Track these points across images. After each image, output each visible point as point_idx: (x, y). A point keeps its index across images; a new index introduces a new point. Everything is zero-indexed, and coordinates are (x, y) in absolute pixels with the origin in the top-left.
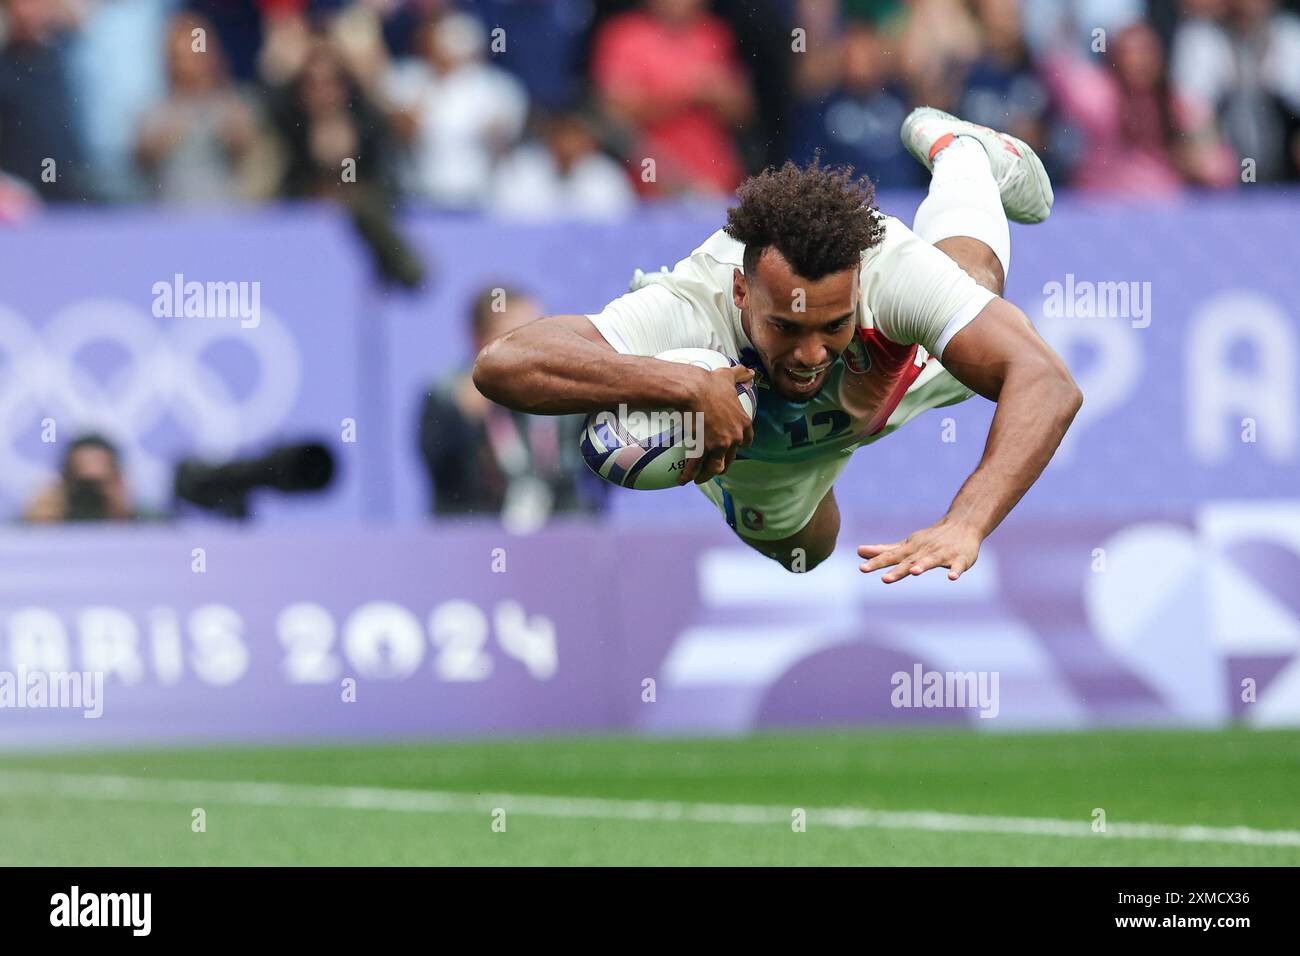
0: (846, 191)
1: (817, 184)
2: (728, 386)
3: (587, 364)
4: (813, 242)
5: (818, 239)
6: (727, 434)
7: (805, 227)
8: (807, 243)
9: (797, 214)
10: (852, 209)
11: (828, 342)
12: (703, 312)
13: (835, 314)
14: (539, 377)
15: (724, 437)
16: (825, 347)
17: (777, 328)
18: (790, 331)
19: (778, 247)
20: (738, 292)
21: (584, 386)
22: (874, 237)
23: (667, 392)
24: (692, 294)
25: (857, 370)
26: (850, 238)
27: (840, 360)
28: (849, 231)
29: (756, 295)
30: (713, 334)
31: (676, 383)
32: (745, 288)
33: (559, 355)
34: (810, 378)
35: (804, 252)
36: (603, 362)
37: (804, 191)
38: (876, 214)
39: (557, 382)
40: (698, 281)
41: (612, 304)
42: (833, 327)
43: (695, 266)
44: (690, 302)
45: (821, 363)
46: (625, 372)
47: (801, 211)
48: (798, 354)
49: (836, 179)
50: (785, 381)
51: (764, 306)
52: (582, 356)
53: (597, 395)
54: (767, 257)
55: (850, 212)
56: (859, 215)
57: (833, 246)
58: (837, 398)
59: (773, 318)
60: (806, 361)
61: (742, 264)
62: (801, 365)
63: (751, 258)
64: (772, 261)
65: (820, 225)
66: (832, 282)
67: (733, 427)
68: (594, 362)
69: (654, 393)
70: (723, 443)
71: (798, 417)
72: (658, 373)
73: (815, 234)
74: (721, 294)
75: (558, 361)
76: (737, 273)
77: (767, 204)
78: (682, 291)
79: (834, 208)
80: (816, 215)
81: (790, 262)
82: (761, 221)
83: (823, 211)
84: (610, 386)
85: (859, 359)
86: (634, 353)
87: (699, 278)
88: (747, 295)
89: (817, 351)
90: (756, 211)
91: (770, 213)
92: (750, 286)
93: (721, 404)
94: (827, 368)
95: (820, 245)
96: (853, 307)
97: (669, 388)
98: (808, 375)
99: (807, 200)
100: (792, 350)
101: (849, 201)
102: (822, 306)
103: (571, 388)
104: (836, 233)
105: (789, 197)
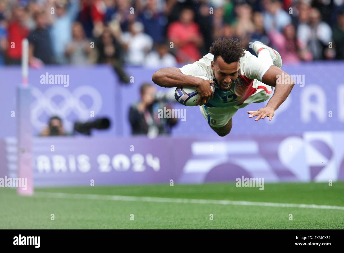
0: (237, 44)
1: (231, 42)
2: (208, 84)
3: (177, 76)
4: (229, 55)
5: (230, 54)
6: (207, 94)
7: (227, 51)
8: (227, 55)
9: (226, 49)
10: (238, 48)
11: (232, 78)
12: (204, 69)
13: (233, 72)
14: (166, 78)
15: (206, 94)
16: (231, 79)
17: (220, 74)
18: (223, 75)
19: (221, 56)
20: (212, 66)
21: (176, 81)
22: (243, 55)
23: (194, 83)
24: (203, 65)
25: (239, 85)
26: (237, 54)
27: (235, 82)
28: (237, 53)
29: (216, 67)
30: (206, 74)
31: (196, 81)
32: (214, 65)
33: (171, 74)
34: (228, 86)
35: (227, 57)
36: (180, 76)
37: (228, 44)
38: (243, 50)
39: (170, 80)
40: (204, 63)
41: (185, 66)
42: (233, 74)
43: (204, 60)
44: (202, 67)
45: (230, 82)
46: (185, 78)
47: (226, 48)
48: (225, 80)
49: (235, 42)
50: (222, 86)
51: (218, 69)
52: (176, 74)
53: (179, 83)
54: (219, 58)
55: (237, 49)
56: (240, 50)
57: (233, 56)
58: (234, 91)
59: (220, 72)
60: (226, 82)
61: (213, 60)
62: (225, 83)
63: (215, 59)
64: (220, 59)
65: (231, 51)
66: (233, 64)
67: (208, 92)
68: (179, 76)
69: (191, 83)
70: (206, 96)
71: (225, 95)
72: (192, 79)
73: (229, 53)
74: (208, 66)
75: (171, 75)
76: (212, 62)
77: (219, 46)
78: (200, 65)
79: (234, 48)
80: (230, 49)
81: (224, 59)
82: (218, 50)
83: (232, 48)
84: (182, 81)
85: (239, 83)
86: (188, 75)
87: (204, 62)
88: (214, 67)
89: (229, 80)
90: (217, 48)
91: (220, 48)
92: (215, 65)
93: (206, 87)
94: (231, 84)
95: (230, 55)
96: (238, 70)
97: (195, 82)
98: (227, 85)
99: (228, 46)
100: (224, 79)
101: (238, 47)
102: (231, 69)
103: (173, 81)
104: (234, 53)
105: (224, 45)
